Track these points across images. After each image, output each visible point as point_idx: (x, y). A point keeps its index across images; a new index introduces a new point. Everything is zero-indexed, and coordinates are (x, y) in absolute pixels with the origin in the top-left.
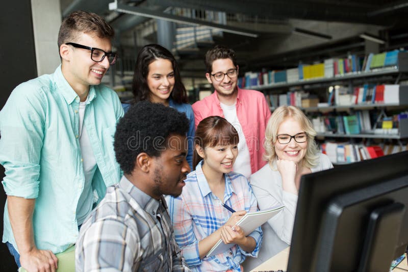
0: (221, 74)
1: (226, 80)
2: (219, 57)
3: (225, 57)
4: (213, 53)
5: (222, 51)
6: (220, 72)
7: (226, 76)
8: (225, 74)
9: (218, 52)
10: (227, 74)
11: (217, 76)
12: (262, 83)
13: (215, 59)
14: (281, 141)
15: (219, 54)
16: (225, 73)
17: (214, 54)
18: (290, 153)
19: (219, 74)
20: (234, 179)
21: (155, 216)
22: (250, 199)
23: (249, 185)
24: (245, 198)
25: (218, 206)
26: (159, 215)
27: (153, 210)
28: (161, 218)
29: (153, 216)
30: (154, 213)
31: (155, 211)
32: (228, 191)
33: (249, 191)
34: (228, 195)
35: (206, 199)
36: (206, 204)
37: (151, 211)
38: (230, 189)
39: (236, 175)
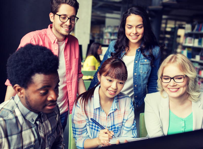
20: (121, 98)
21: (33, 123)
22: (129, 114)
23: (131, 105)
24: (126, 112)
25: (103, 117)
26: (38, 122)
27: (33, 118)
28: (38, 125)
29: (32, 122)
30: (33, 120)
31: (35, 119)
32: (114, 107)
33: (130, 109)
34: (113, 109)
35: (96, 111)
36: (95, 113)
37: (31, 119)
38: (115, 106)
39: (124, 96)
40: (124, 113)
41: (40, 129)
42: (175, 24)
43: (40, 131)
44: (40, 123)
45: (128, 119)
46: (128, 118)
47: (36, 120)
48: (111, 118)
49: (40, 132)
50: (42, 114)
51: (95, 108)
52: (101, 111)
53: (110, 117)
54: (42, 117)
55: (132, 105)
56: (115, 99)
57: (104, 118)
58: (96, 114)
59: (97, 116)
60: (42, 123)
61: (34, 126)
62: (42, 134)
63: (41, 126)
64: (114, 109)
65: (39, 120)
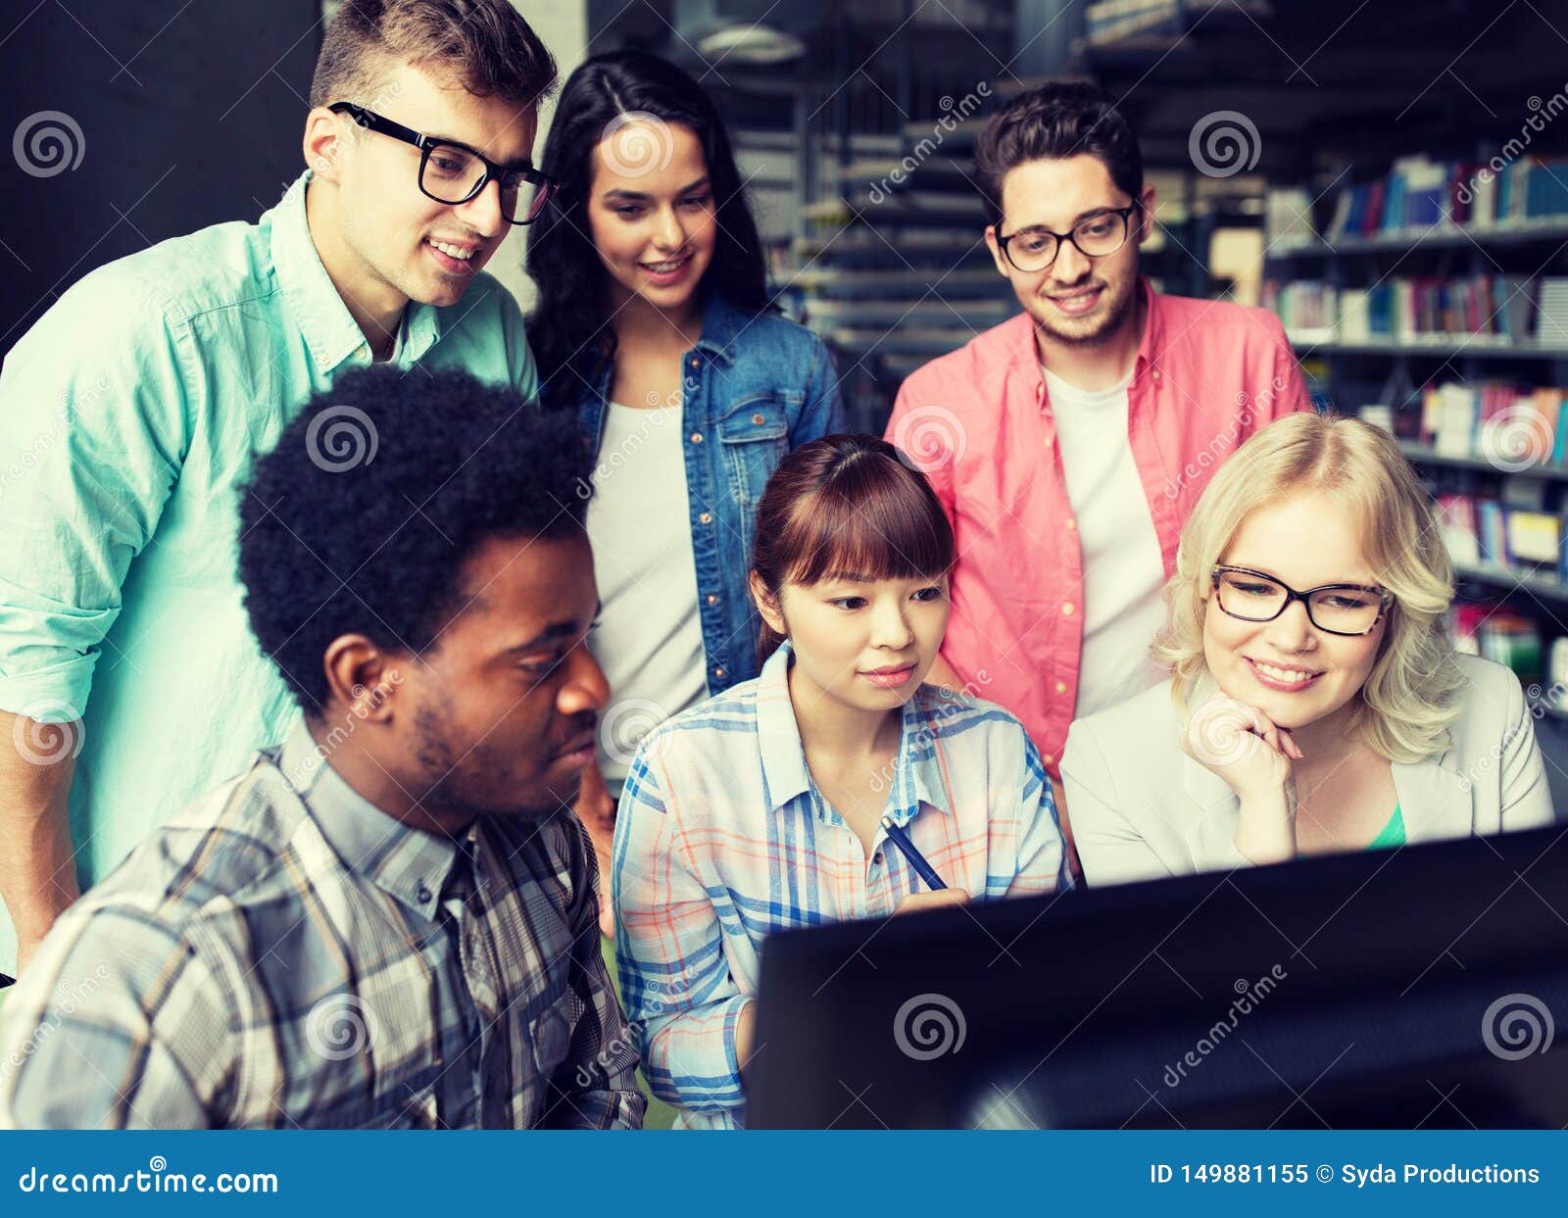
0: (1043, 235)
1: (1068, 265)
2: (1035, 151)
3: (1064, 148)
4: (1006, 127)
5: (1049, 122)
6: (1038, 228)
7: (1066, 245)
8: (1060, 239)
9: (1031, 123)
10: (1070, 237)
11: (1021, 247)
12: (1464, 214)
13: (1016, 161)
14: (1236, 600)
15: (1032, 133)
16: (1063, 231)
17: (1010, 138)
18: (1267, 669)
19: (1032, 238)
20: (954, 730)
21: (429, 911)
22: (1022, 836)
23: (1031, 770)
24: (997, 829)
25: (840, 860)
26: (455, 907)
27: (420, 880)
28: (460, 921)
29: (418, 908)
30: (423, 896)
31: (435, 887)
32: (903, 793)
33: (1025, 797)
34: (898, 812)
35: (786, 822)
36: (782, 841)
37: (410, 885)
38: (910, 785)
39: (970, 715)
40: (989, 834)
41: (469, 950)
42: (1189, 199)
43: (470, 969)
44: (469, 916)
45: (1017, 872)
46: (1021, 867)
47: (446, 894)
48: (893, 874)
49: (472, 976)
50: (476, 848)
51: (779, 800)
52: (822, 815)
53: (884, 868)
54: (475, 870)
55: (1038, 774)
56: (905, 738)
57: (847, 868)
58: (789, 848)
59: (801, 858)
60: (479, 911)
61: (437, 937)
62: (482, 986)
63: (475, 931)
64: (904, 806)
65: (459, 888)
